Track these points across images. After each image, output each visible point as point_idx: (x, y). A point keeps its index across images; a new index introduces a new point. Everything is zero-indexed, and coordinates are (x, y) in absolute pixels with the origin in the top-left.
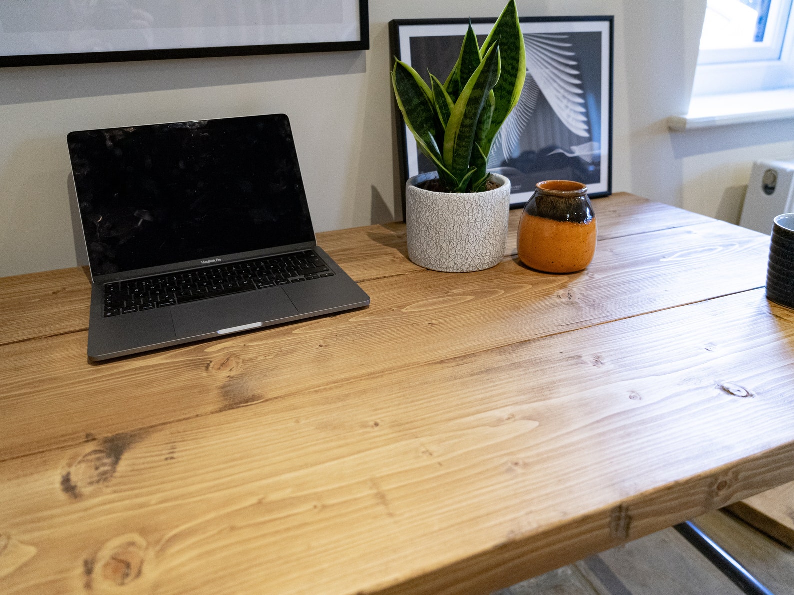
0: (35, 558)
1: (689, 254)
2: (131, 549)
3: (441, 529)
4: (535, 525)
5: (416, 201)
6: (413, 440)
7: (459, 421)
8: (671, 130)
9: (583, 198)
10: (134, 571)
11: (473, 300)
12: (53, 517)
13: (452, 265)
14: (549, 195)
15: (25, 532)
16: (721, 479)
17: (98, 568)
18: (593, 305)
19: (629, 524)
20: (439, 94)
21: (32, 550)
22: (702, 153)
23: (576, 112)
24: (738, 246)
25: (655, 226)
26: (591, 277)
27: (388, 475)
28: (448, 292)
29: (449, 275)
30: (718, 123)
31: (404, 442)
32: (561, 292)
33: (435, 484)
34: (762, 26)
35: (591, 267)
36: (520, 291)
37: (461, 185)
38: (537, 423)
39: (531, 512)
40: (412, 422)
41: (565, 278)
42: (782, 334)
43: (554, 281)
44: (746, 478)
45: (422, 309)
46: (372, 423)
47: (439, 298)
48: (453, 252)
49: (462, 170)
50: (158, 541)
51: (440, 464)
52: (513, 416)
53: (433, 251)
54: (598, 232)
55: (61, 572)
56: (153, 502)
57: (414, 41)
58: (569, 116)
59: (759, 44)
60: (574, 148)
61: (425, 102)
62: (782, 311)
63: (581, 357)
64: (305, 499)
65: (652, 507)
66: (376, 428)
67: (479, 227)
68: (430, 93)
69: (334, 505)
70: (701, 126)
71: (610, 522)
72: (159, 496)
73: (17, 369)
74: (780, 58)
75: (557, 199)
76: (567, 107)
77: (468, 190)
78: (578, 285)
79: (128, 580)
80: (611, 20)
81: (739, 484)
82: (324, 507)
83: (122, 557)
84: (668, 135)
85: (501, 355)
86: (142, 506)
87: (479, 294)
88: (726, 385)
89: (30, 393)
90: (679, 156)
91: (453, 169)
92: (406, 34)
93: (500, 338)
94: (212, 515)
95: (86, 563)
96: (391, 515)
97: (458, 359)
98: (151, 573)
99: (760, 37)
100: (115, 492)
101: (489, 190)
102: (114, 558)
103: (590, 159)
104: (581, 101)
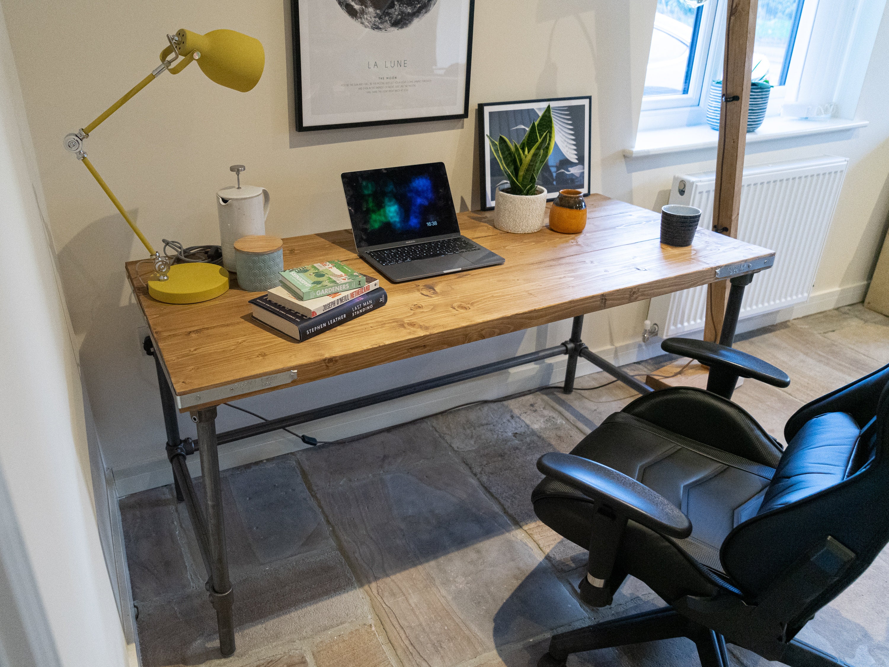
1: (630, 225)
5: (504, 199)
8: (625, 156)
9: (581, 199)
13: (521, 230)
14: (566, 197)
16: (634, 290)
18: (587, 245)
19: (606, 301)
20: (517, 149)
23: (571, 149)
24: (653, 221)
25: (613, 212)
26: (585, 235)
28: (522, 241)
29: (518, 235)
30: (651, 153)
32: (573, 241)
34: (687, 84)
35: (585, 230)
37: (524, 192)
41: (573, 236)
42: (662, 254)
43: (569, 237)
44: (643, 291)
48: (521, 224)
49: (526, 185)
53: (512, 223)
54: (588, 215)
57: (491, 114)
58: (568, 151)
59: (685, 96)
60: (569, 169)
61: (510, 153)
62: (664, 246)
63: (585, 261)
65: (612, 297)
67: (534, 212)
68: (513, 149)
70: (642, 154)
71: (600, 300)
74: (699, 105)
75: (570, 199)
76: (567, 146)
77: (527, 194)
78: (581, 238)
80: (590, 98)
81: (639, 294)
84: (623, 160)
87: (537, 242)
88: (638, 268)
90: (630, 171)
91: (522, 184)
92: (487, 110)
95: (452, 307)
99: (685, 91)
101: (537, 194)
103: (578, 175)
104: (574, 143)
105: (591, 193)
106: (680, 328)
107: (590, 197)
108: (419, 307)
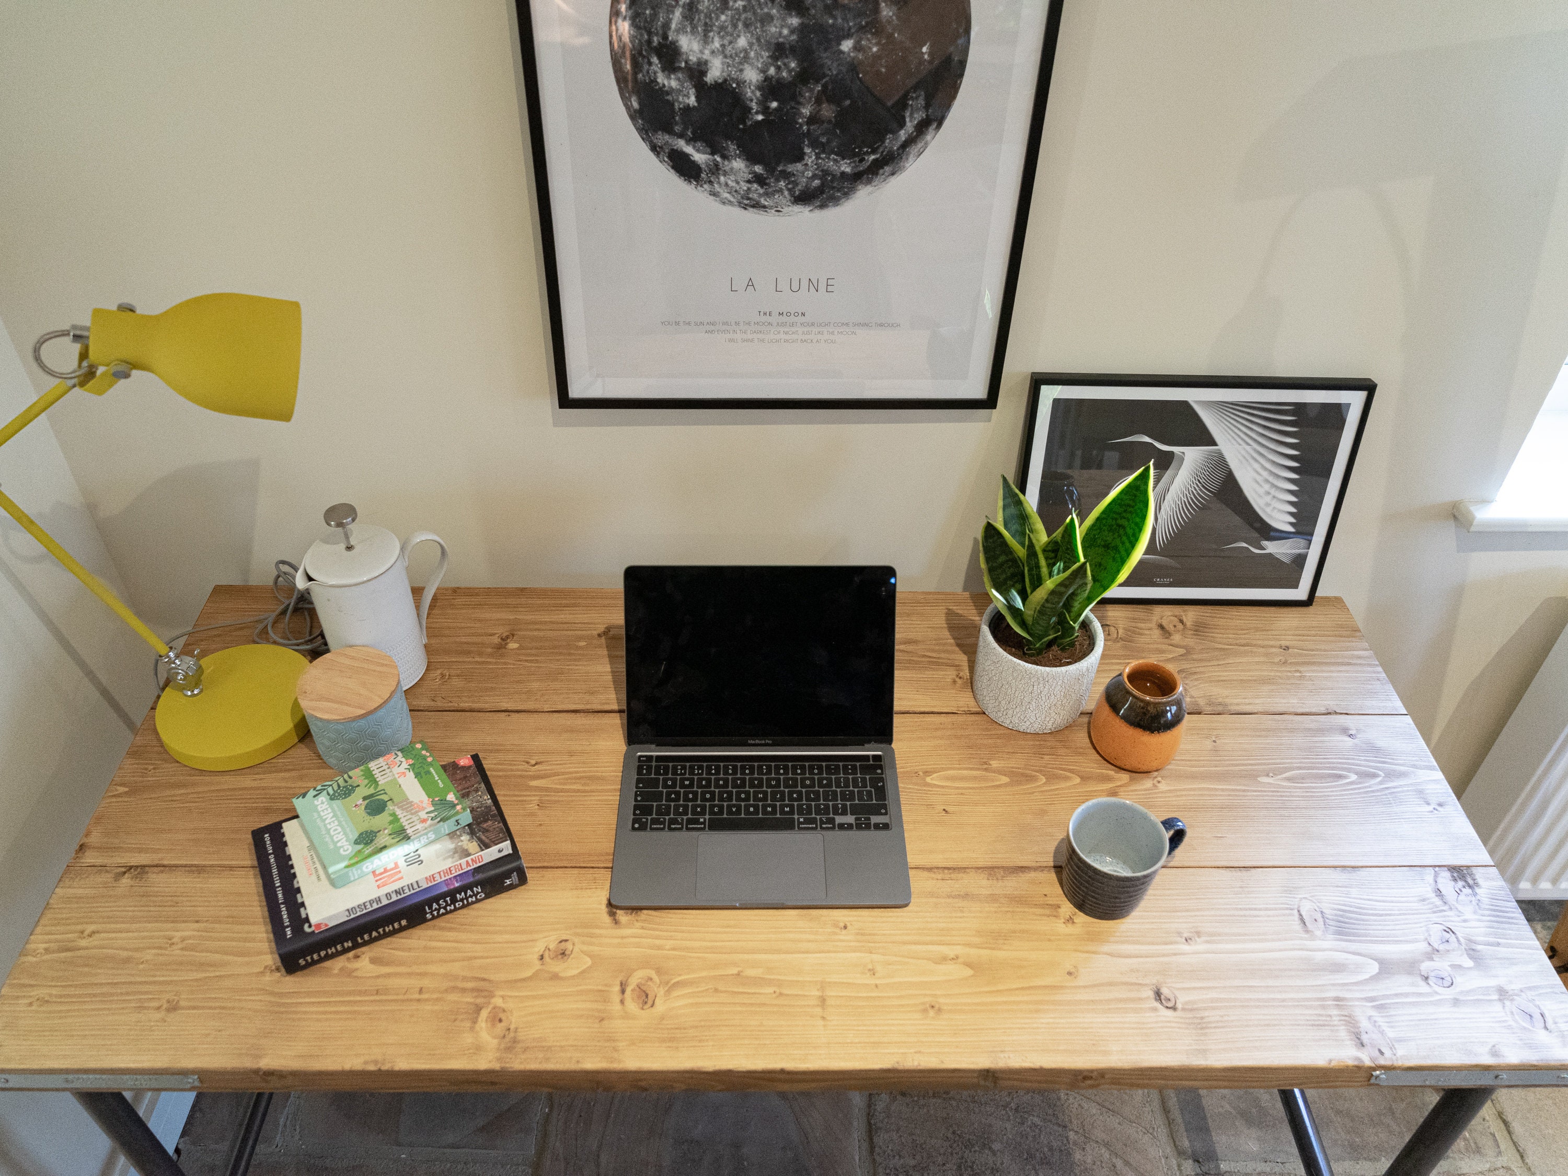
0: (590, 967)
2: (649, 983)
3: (851, 1043)
4: (916, 1063)
6: (867, 955)
7: (910, 947)
8: (1455, 518)
10: (650, 1002)
11: (1006, 785)
12: (601, 936)
15: (583, 943)
17: (629, 990)
21: (588, 962)
27: (835, 983)
28: (985, 763)
31: (858, 954)
33: (864, 1004)
36: (1063, 785)
39: (920, 1052)
40: (874, 935)
45: (947, 784)
46: (842, 925)
47: (971, 769)
50: (667, 983)
51: (877, 986)
52: (958, 957)
55: (606, 985)
56: (667, 947)
60: (1264, 543)
63: (1059, 907)
64: (770, 982)
66: (844, 932)
67: (1043, 698)
69: (788, 995)
72: (670, 943)
73: (571, 754)
79: (646, 1007)
80: (1369, 387)
82: (781, 994)
83: (644, 988)
84: (1450, 523)
85: (988, 879)
86: (659, 947)
88: (1164, 987)
90: (1465, 549)
91: (1030, 631)
93: (999, 856)
94: (704, 974)
95: (621, 984)
96: (823, 1018)
97: (946, 871)
98: (661, 1006)
100: (643, 928)
102: (638, 986)
103: (1286, 560)
104: (1293, 487)
105: (1318, 599)
108: (563, 954)
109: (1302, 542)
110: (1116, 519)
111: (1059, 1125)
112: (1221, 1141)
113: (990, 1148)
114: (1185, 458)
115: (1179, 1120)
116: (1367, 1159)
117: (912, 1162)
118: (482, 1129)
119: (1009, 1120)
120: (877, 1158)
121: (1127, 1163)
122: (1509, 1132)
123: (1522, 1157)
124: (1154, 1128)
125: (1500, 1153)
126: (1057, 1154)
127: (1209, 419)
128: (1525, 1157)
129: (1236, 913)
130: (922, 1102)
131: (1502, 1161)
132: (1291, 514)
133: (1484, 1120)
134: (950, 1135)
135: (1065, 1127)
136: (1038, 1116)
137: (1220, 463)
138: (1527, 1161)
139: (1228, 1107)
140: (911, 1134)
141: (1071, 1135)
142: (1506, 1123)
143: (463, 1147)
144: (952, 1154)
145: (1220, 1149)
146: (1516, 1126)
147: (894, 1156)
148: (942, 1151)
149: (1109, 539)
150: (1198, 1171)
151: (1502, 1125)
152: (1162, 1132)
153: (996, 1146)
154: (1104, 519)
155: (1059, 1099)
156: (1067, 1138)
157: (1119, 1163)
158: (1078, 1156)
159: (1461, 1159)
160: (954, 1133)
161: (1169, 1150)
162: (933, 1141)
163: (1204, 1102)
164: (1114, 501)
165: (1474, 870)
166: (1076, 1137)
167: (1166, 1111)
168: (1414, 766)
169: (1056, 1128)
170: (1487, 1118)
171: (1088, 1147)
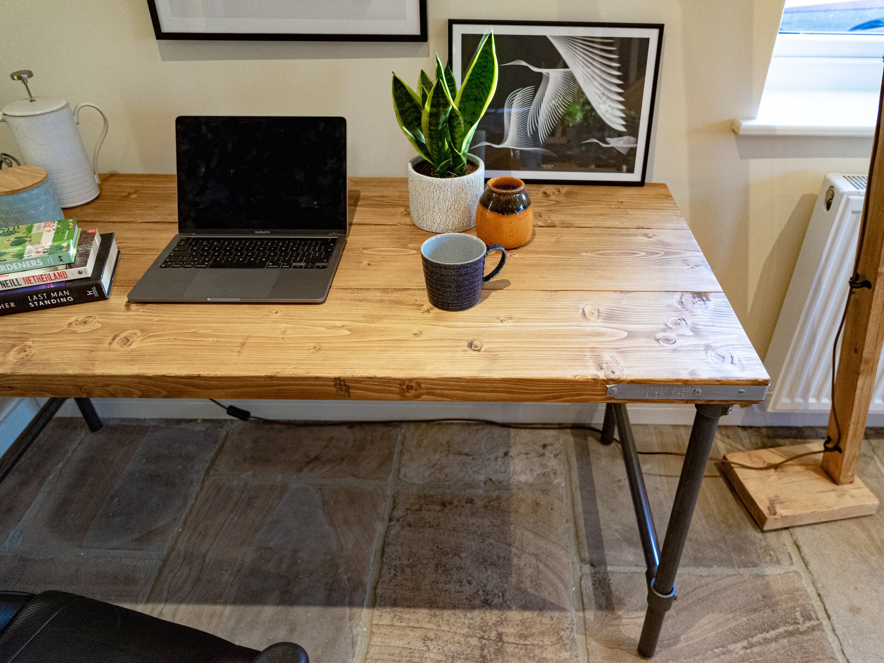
0: (98, 329)
2: (133, 336)
7: (315, 321)
8: (734, 131)
10: (128, 344)
12: (115, 315)
15: (101, 318)
16: (408, 384)
17: (118, 338)
22: (774, 157)
23: (614, 108)
26: (511, 256)
27: (256, 336)
28: (405, 245)
35: (524, 247)
37: (438, 169)
38: (350, 333)
45: (376, 253)
47: (394, 247)
50: (145, 336)
52: (343, 326)
55: (104, 336)
56: (155, 320)
57: (465, 37)
58: (607, 111)
60: (608, 139)
63: (423, 305)
65: (361, 386)
66: (274, 315)
67: (442, 203)
69: (221, 342)
72: (158, 318)
76: (606, 103)
79: (124, 346)
80: (661, 27)
81: (423, 390)
82: (217, 341)
83: (128, 338)
85: (382, 294)
86: (149, 320)
89: (141, 254)
90: (745, 156)
92: (459, 31)
94: (172, 332)
95: (115, 336)
98: (134, 346)
100: (144, 312)
102: (125, 337)
103: (624, 152)
104: (621, 99)
105: (647, 181)
106: (799, 404)
107: (645, 188)
108: (85, 322)
109: (632, 139)
110: (478, 79)
111: (507, 544)
112: (610, 554)
113: (459, 556)
114: (550, 77)
115: (585, 542)
116: (705, 566)
117: (407, 563)
118: (136, 540)
119: (475, 541)
120: (385, 560)
121: (546, 566)
122: (800, 552)
123: (806, 565)
124: (568, 547)
125: (792, 564)
126: (502, 560)
127: (561, 49)
128: (809, 565)
129: (540, 310)
130: (421, 530)
131: (794, 568)
132: (622, 118)
133: (784, 545)
134: (435, 548)
135: (510, 545)
136: (494, 539)
137: (571, 79)
138: (809, 567)
139: (618, 536)
140: (410, 547)
141: (514, 550)
142: (798, 547)
143: (123, 549)
144: (433, 559)
145: (608, 559)
146: (805, 550)
147: (396, 559)
148: (427, 557)
149: (476, 93)
150: (593, 571)
151: (795, 548)
152: (573, 550)
153: (463, 555)
154: (472, 80)
155: (509, 530)
156: (510, 552)
157: (541, 566)
158: (515, 561)
159: (766, 567)
160: (437, 547)
161: (576, 559)
162: (423, 551)
163: (603, 533)
164: (476, 65)
165: (709, 294)
166: (516, 551)
167: (577, 537)
168: (686, 250)
169: (504, 545)
170: (787, 544)
171: (523, 556)
